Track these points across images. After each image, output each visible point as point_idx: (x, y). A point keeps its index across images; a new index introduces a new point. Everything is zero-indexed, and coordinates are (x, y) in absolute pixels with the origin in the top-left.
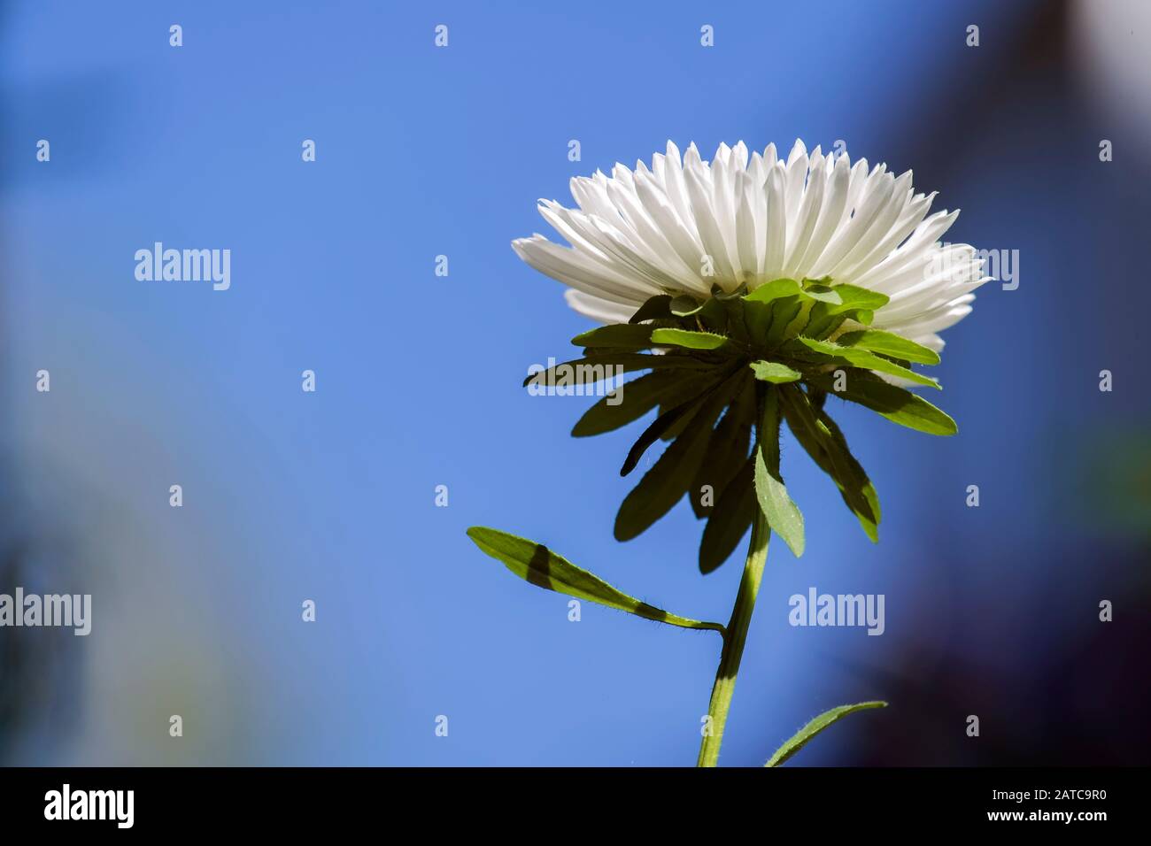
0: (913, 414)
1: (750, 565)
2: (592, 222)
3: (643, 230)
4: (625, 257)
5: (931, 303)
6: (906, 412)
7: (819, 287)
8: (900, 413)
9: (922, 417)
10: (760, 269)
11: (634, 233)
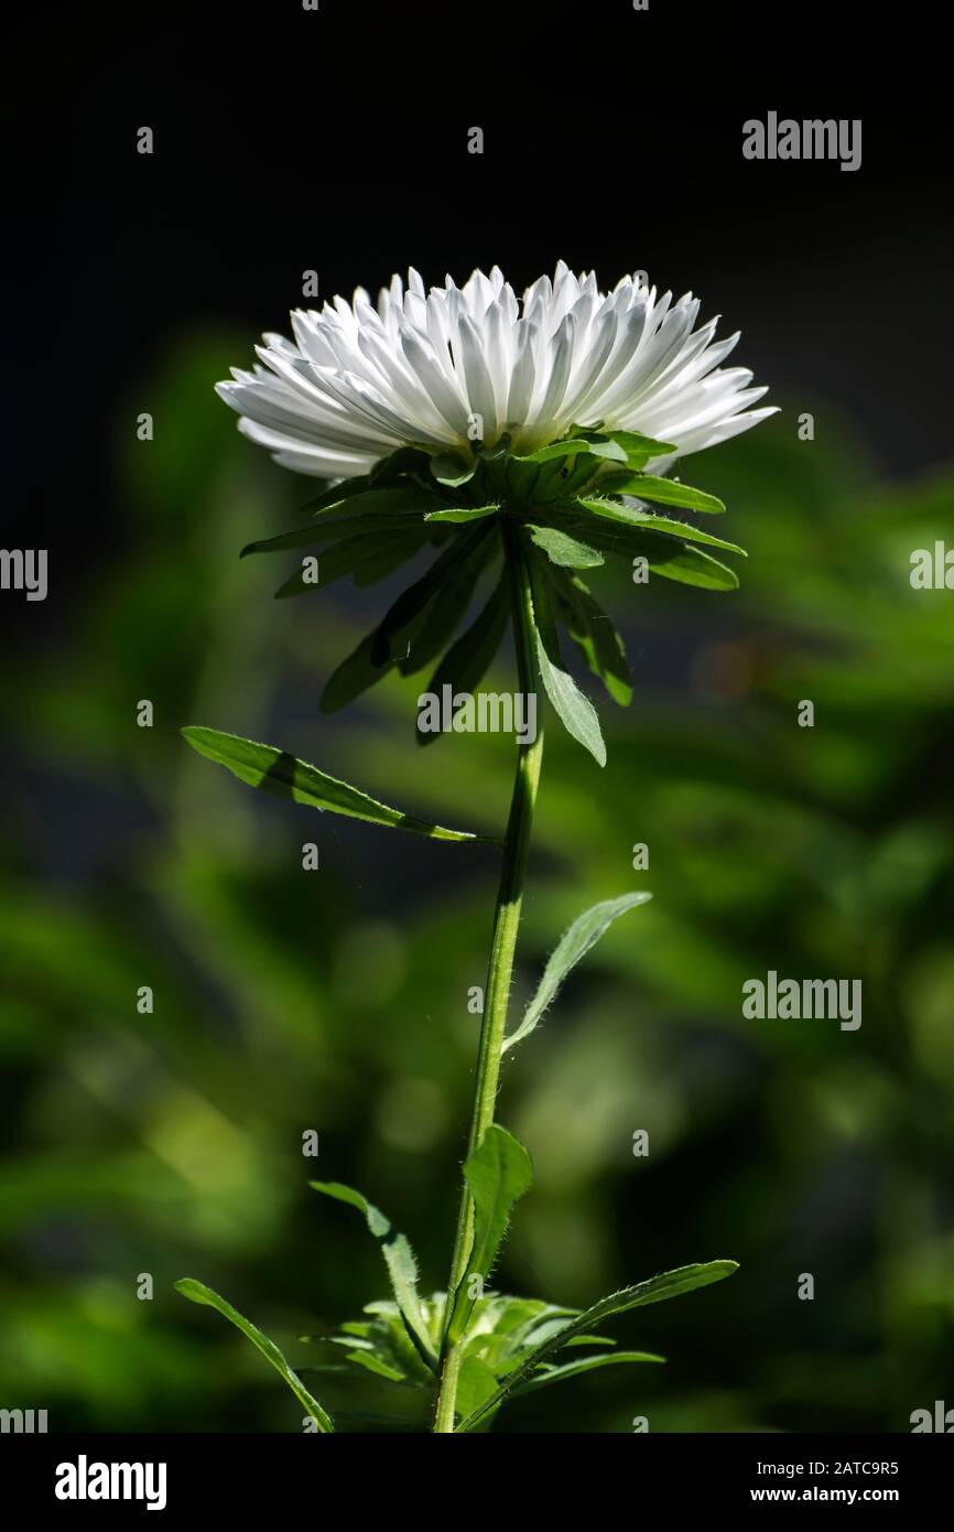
0: (685, 567)
1: (526, 765)
2: (347, 382)
3: (399, 383)
4: (378, 416)
5: (706, 440)
6: (677, 564)
7: (593, 435)
8: (668, 565)
9: (695, 570)
10: (529, 421)
11: (388, 387)
